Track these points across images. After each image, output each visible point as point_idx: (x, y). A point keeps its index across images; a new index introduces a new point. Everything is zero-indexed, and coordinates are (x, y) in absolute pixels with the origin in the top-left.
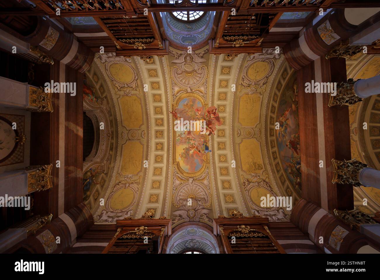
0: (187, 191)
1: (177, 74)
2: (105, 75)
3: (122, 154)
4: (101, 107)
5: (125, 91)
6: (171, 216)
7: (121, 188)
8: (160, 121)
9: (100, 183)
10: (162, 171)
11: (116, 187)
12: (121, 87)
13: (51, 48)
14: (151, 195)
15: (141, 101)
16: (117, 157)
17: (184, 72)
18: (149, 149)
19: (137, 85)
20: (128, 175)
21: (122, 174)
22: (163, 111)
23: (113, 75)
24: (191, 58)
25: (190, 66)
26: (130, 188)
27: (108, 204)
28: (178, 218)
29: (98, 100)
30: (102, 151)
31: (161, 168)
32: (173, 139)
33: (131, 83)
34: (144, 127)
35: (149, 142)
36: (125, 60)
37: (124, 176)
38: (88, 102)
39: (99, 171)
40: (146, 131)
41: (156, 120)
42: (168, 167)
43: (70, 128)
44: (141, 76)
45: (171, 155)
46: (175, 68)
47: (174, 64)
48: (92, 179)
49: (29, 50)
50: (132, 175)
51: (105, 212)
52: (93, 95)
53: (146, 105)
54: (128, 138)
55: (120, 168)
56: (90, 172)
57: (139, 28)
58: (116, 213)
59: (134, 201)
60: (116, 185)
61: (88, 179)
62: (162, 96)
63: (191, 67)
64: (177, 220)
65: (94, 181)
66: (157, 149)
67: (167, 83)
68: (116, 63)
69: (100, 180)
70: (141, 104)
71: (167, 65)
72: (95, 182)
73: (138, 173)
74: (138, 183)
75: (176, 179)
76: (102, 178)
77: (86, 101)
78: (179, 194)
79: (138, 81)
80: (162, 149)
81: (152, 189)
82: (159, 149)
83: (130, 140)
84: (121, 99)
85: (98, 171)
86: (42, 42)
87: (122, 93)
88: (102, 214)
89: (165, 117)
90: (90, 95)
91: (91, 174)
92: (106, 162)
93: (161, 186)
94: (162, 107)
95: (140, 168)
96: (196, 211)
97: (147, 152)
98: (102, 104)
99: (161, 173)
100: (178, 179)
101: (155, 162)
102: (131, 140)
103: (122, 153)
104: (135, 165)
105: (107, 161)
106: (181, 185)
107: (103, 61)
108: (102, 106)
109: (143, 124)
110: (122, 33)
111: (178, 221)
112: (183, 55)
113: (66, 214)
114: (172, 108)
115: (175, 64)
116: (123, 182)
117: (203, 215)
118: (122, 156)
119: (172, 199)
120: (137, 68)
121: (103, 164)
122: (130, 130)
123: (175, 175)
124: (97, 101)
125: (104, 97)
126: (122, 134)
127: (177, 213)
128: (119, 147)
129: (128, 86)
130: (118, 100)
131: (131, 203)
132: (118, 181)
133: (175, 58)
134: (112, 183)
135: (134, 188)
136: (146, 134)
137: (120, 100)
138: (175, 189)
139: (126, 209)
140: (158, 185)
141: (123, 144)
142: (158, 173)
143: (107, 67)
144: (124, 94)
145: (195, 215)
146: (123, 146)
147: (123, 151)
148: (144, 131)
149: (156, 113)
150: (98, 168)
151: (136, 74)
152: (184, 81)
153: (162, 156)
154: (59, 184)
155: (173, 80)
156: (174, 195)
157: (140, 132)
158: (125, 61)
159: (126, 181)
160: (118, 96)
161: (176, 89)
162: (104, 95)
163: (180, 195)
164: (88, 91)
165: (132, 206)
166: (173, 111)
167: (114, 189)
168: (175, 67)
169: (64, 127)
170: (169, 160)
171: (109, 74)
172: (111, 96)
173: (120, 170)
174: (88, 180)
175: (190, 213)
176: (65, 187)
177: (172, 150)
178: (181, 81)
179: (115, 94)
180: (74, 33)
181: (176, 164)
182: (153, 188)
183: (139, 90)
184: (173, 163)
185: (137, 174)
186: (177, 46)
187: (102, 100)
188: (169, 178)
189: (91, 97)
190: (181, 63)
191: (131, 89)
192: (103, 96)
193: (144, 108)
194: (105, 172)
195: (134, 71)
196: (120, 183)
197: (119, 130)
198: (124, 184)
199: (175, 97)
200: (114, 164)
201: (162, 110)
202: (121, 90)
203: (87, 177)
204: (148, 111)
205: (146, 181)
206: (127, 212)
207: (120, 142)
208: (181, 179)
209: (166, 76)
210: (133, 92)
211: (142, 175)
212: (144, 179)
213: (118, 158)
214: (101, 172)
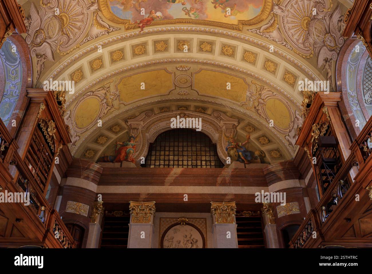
0: (293, 25)
1: (69, 41)
2: (95, 128)
3: (214, 96)
4: (141, 131)
5: (113, 100)
6: (321, 74)
7: (263, 109)
8: (159, 46)
9: (249, 133)
10: (251, 51)
11: (260, 113)
12: (108, 105)
13: (86, 206)
14: (284, 79)
15: (125, 77)
16: (217, 102)
17: (63, 31)
18: (209, 62)
19: (100, 89)
20: (247, 96)
21: (244, 102)
22: (139, 43)
23: (93, 120)
24: (37, 35)
25: (49, 28)
26: (266, 100)
27: (279, 129)
28: (327, 67)
29: (132, 137)
30: (205, 127)
31: (245, 51)
32: (193, 23)
33: (99, 97)
34: (170, 68)
35: (196, 60)
36: (70, 119)
37: (247, 100)
38: (138, 153)
39: (232, 134)
40: (178, 65)
41: (156, 51)
42: (246, 40)
43: (172, 181)
44: (86, 89)
45: (225, 31)
46: (61, 49)
47: (54, 56)
48: (241, 147)
49: (95, 224)
50: (247, 91)
51: (287, 137)
52: (127, 145)
53: (131, 69)
54: (188, 87)
55: (235, 102)
56: (230, 150)
57: (36, 149)
58: (292, 129)
59: (286, 103)
60: (258, 113)
61: (239, 155)
62: (113, 50)
63: (52, 24)
64: (329, 70)
65: (244, 143)
66: (211, 51)
67: (89, 49)
68: (75, 125)
69: (244, 134)
70: (130, 76)
71: (60, 63)
72: (246, 142)
73: (246, 83)
74: (262, 89)
75: (269, 34)
76: (243, 129)
77: (137, 156)
78: (295, 40)
79: (93, 90)
80: (211, 44)
81: (276, 74)
82: (211, 48)
83: (191, 86)
84: (125, 101)
85: (231, 136)
86: (84, 215)
87: (116, 103)
88: (288, 141)
89: (150, 39)
90: (128, 149)
91: (233, 148)
92: (222, 121)
93: (275, 61)
94: (133, 46)
95: (239, 80)
96: (330, 32)
97: (214, 65)
98: (138, 129)
99: (253, 53)
100: (270, 32)
101: (234, 57)
102: (192, 84)
103: (212, 96)
104: (234, 84)
105: (221, 119)
106: (281, 32)
107: (77, 138)
108: (140, 128)
109: (165, 70)
110: (47, 158)
111: (331, 70)
112: (38, 52)
113: (269, 186)
114: (134, 28)
115: (54, 54)
116: (256, 104)
117: (339, 24)
118: (217, 97)
119: (298, 54)
120: (75, 99)
121: (224, 127)
122: (176, 86)
123: (261, 34)
124: (134, 138)
125: (126, 123)
126: (182, 95)
127: (321, 62)
128: (202, 99)
129: (105, 98)
130: (127, 105)
131: (286, 106)
132: (253, 109)
133: (45, 60)
134: (254, 115)
135: (267, 96)
136: (182, 65)
137: (127, 102)
138: (285, 43)
139: (292, 117)
140: (272, 64)
141: (198, 94)
142: (252, 58)
143: (83, 132)
144: (118, 100)
145: (334, 38)
146: (200, 94)
147: (209, 95)
148: (177, 68)
149: (145, 52)
150: (227, 137)
151: (85, 96)
152: (79, 24)
153: (224, 46)
154: (234, 193)
155: (82, 42)
156: (294, 48)
157: (178, 73)
158: (70, 117)
159: (255, 100)
160: (122, 105)
161: (96, 30)
162: (123, 124)
163: (298, 40)
164: (123, 154)
165: (291, 109)
166: (139, 27)
167: (262, 117)
168: (58, 51)
169: (171, 186)
170: (233, 37)
171: (92, 125)
172: (123, 113)
173: (237, 103)
174: (240, 153)
175: (328, 43)
176: (240, 186)
177: (214, 27)
178: (79, 29)
179: (119, 109)
180: (59, 183)
181: (241, 26)
182: (274, 73)
183: (109, 83)
184: (239, 30)
185: (249, 85)
186: (28, 70)
187: (131, 128)
188: (264, 44)
189: (130, 149)
190: (50, 46)
191: (108, 94)
192: (125, 126)
193: (136, 71)
194: (236, 124)
195: (80, 101)
196: (257, 108)
197: (175, 98)
198: (259, 104)
199: (111, 28)
200: (226, 108)
201: (137, 45)
202: (112, 105)
203: (235, 155)
204: (141, 64)
205: (260, 77)
206: (296, 117)
207: (194, 96)
208: (271, 26)
209: (77, 56)
210: (112, 90)
211: (252, 79)
212: (257, 79)
213: (219, 101)
214: (234, 131)
